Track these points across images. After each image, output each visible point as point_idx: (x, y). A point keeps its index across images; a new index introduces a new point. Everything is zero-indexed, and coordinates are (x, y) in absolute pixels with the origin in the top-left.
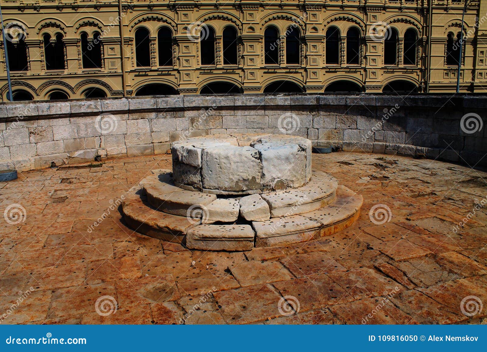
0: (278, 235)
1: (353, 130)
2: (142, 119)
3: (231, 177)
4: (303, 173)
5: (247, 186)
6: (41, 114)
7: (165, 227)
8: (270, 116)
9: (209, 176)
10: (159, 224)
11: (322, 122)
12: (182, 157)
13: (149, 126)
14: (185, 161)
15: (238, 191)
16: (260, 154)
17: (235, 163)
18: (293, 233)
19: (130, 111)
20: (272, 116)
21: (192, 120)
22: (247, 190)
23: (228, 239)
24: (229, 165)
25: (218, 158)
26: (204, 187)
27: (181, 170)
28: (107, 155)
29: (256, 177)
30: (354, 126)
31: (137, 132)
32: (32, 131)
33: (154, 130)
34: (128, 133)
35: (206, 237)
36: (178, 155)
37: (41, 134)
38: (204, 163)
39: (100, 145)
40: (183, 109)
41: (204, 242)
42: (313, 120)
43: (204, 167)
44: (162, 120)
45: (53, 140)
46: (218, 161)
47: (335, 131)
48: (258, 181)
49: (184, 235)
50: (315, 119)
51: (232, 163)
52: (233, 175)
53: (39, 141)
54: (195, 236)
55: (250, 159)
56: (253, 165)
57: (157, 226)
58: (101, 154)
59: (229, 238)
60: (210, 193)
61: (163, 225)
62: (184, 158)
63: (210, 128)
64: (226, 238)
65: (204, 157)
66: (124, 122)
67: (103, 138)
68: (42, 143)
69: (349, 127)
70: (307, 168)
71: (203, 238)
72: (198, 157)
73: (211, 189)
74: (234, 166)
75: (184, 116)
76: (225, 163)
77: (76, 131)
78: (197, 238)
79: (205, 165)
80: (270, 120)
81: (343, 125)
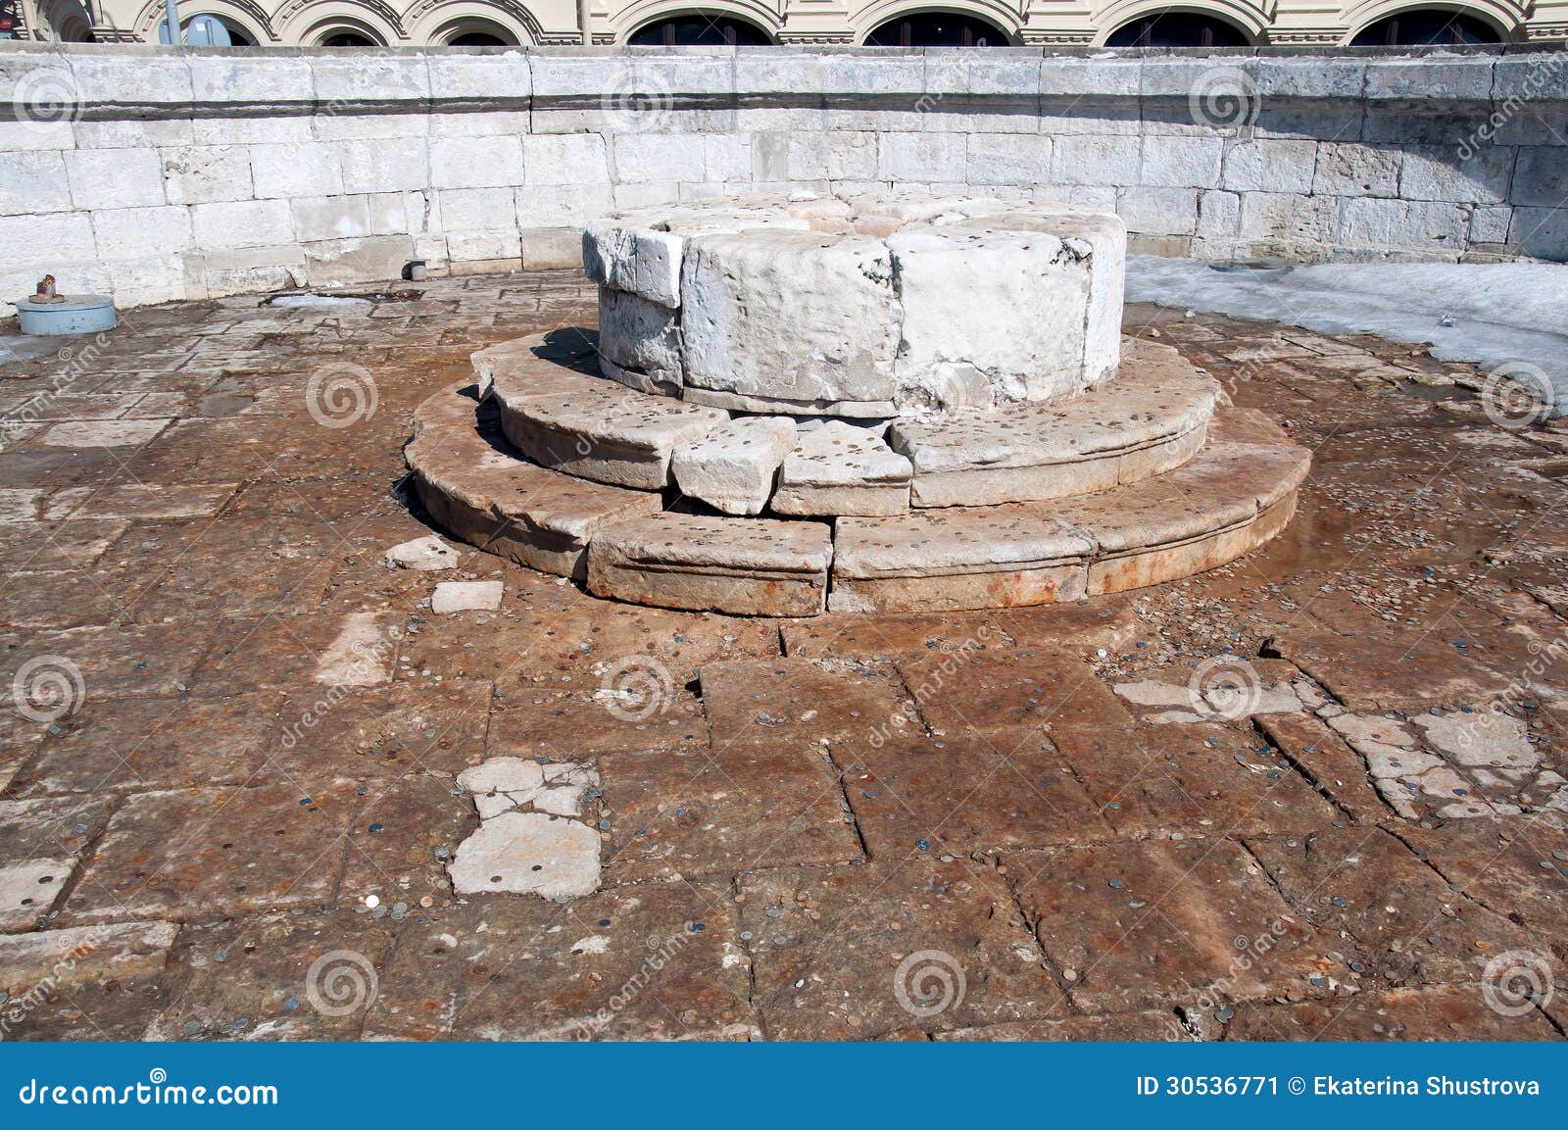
0: (915, 573)
1: (1381, 202)
2: (578, 132)
3: (782, 347)
4: (1068, 347)
5: (840, 385)
6: (202, 97)
7: (517, 516)
8: (1059, 140)
9: (706, 339)
10: (500, 506)
11: (1257, 167)
12: (614, 265)
13: (604, 162)
14: (627, 283)
15: (806, 403)
16: (895, 265)
17: (797, 294)
18: (978, 569)
19: (535, 103)
20: (1066, 139)
21: (766, 145)
22: (839, 401)
23: (731, 572)
24: (774, 303)
25: (736, 273)
26: (687, 383)
27: (617, 314)
28: (448, 261)
29: (875, 352)
30: (1381, 187)
31: (561, 180)
32: (175, 160)
33: (623, 178)
34: (529, 184)
35: (654, 560)
36: (600, 262)
37: (204, 171)
38: (688, 291)
39: (425, 223)
40: (733, 101)
41: (648, 575)
42: (1222, 160)
43: (687, 307)
44: (655, 140)
45: (254, 198)
46: (737, 284)
47: (1311, 202)
48: (881, 367)
49: (581, 546)
50: (1234, 155)
51: (787, 295)
52: (789, 339)
53: (202, 199)
54: (617, 552)
55: (856, 283)
56: (865, 308)
57: (494, 508)
58: (427, 257)
59: (734, 568)
60: (709, 403)
61: (513, 510)
62: (620, 270)
63: (832, 176)
64: (723, 566)
65: (690, 268)
66: (514, 141)
67: (436, 198)
68: (214, 206)
69: (1367, 187)
70: (1090, 330)
71: (642, 560)
72: (667, 269)
73: (710, 389)
74: (791, 305)
75: (733, 129)
76: (760, 294)
77: (336, 168)
78: (621, 559)
79: (694, 299)
80: (1058, 153)
81: (1340, 181)
